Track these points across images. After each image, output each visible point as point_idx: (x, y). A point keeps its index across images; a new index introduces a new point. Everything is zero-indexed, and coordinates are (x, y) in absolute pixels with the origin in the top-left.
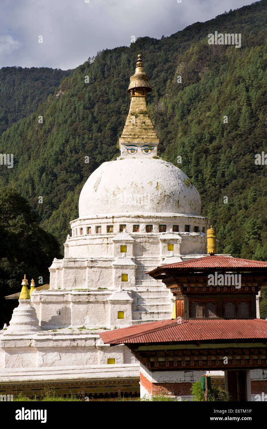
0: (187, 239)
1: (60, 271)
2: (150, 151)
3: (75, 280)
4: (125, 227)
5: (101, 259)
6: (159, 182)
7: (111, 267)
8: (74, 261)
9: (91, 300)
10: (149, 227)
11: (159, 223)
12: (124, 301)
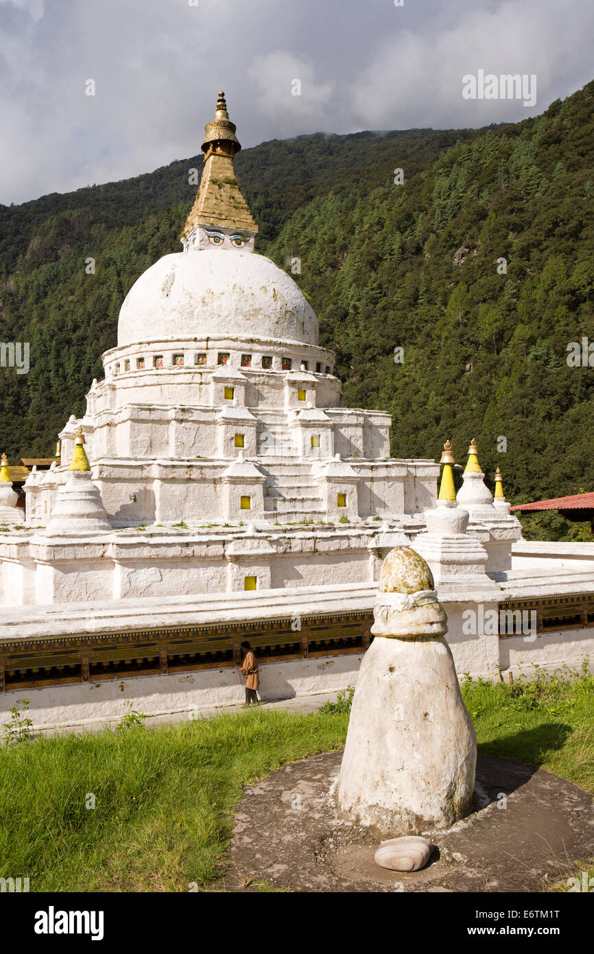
0: (323, 384)
1: (112, 428)
2: (243, 243)
3: (151, 443)
4: (226, 357)
5: (199, 408)
6: (276, 289)
7: (214, 422)
8: (150, 410)
9: (193, 477)
10: (267, 360)
11: (282, 354)
12: (252, 478)
